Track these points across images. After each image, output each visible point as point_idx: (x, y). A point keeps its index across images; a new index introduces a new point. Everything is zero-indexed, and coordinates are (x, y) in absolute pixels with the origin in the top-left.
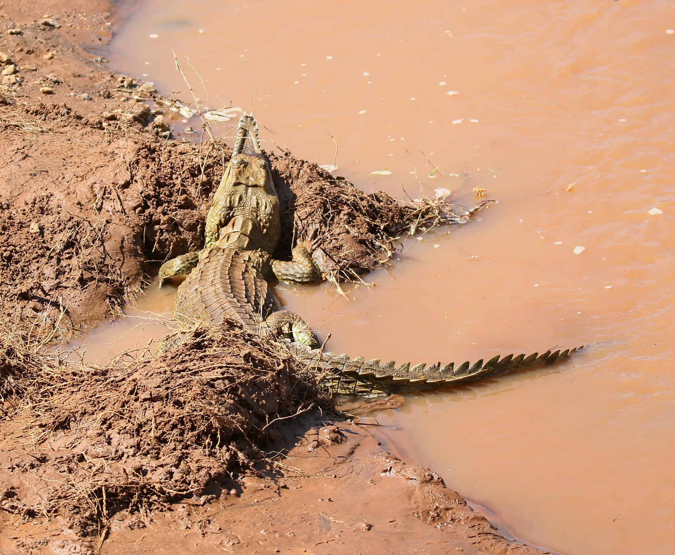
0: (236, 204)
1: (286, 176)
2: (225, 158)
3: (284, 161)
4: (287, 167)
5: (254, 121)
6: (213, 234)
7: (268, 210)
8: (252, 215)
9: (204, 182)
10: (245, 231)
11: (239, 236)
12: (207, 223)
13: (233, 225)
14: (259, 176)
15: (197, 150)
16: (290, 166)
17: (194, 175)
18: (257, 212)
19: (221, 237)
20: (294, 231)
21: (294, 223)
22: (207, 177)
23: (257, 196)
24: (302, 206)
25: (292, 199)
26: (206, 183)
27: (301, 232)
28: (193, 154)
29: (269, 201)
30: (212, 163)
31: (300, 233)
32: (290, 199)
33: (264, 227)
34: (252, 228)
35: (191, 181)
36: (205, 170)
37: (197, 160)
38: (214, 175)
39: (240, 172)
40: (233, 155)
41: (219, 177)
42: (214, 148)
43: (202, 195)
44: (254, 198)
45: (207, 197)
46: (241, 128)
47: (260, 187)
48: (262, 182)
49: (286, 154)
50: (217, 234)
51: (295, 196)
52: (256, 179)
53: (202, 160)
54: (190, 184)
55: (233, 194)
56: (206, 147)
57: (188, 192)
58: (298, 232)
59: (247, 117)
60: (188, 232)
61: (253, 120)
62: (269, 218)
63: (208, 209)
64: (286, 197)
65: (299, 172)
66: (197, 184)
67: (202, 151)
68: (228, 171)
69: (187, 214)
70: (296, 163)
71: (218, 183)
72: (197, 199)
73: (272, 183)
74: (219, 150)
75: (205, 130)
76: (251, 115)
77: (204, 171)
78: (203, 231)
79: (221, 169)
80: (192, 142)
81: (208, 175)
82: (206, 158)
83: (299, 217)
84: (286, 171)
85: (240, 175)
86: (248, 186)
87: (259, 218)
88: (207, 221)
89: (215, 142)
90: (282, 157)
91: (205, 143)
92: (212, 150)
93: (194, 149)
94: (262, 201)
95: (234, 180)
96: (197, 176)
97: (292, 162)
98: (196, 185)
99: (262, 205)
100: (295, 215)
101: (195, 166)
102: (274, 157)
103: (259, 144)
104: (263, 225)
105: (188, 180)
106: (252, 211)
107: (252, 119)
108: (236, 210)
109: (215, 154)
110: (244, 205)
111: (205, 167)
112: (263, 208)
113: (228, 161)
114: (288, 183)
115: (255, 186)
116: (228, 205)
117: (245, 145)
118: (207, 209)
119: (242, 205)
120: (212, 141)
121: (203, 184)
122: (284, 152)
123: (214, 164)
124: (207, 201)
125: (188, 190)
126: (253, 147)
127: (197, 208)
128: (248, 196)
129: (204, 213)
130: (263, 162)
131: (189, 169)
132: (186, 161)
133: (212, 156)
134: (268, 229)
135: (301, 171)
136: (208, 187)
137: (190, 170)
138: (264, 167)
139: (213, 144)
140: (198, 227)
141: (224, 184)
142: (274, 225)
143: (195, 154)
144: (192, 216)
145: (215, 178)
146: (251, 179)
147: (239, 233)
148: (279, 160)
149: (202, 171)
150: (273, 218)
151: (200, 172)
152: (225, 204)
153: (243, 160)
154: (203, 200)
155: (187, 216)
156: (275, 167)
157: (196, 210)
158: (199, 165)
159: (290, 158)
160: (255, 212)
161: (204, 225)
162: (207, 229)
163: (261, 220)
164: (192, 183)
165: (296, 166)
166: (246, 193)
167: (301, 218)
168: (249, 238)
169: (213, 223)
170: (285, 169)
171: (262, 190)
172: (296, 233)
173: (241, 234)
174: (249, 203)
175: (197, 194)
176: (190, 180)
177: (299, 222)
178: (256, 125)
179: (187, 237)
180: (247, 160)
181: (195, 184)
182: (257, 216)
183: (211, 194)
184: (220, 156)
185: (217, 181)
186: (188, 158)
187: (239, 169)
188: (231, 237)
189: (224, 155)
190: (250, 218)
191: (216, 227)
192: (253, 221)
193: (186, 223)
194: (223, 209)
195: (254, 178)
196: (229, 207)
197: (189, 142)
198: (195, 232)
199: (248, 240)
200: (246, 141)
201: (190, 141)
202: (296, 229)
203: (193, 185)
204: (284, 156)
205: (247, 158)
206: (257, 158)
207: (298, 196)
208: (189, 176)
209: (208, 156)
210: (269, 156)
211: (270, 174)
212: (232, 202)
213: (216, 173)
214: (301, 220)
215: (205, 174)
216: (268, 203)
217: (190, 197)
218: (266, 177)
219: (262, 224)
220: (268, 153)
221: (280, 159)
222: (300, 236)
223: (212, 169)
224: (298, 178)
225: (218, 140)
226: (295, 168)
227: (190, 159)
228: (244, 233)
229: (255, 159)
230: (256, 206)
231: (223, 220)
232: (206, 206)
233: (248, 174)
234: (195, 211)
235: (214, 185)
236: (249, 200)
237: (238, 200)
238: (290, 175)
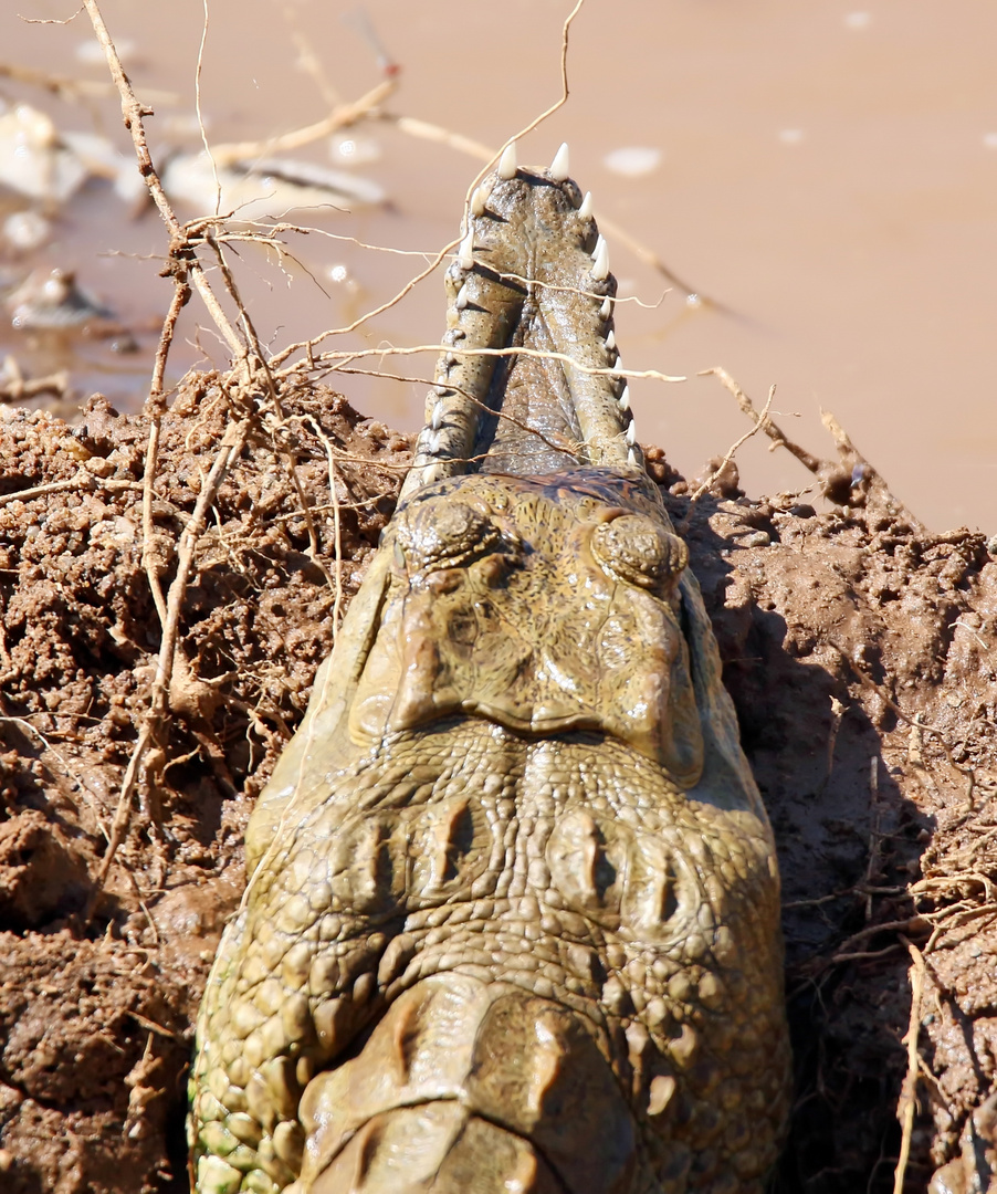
0: (429, 880)
1: (845, 663)
2: (348, 518)
3: (824, 547)
4: (851, 593)
5: (584, 210)
6: (259, 1126)
7: (691, 925)
8: (560, 962)
9: (183, 713)
10: (505, 1090)
11: (459, 1137)
12: (203, 1043)
13: (408, 1043)
14: (617, 655)
15: (122, 457)
16: (876, 582)
17: (97, 658)
18: (595, 944)
19: (314, 1153)
20: (906, 1111)
21: (911, 1039)
22: (205, 671)
23: (594, 816)
24: (968, 905)
25: (888, 846)
26: (194, 723)
27: (966, 1114)
28: (90, 488)
29: (696, 850)
30: (247, 556)
31: (957, 1127)
32: (875, 848)
33: (655, 1060)
34: (564, 1070)
35: (77, 702)
36: (187, 618)
37: (119, 533)
38: (258, 654)
39: (459, 623)
40: (410, 488)
41: (300, 670)
42: (256, 436)
43: (160, 815)
44: (575, 827)
45: (206, 830)
46: (476, 269)
47: (623, 739)
48: (636, 703)
49: (840, 491)
50: (284, 1128)
51: (913, 829)
52: (592, 672)
53: (161, 535)
54: (64, 727)
55: (405, 802)
56: (199, 430)
57: (51, 794)
58: (943, 1119)
59: (526, 179)
60: (49, 1116)
61: (573, 202)
62: (693, 990)
63: (210, 928)
64: (844, 834)
65: (946, 635)
66: (125, 731)
67: (160, 467)
68: (367, 617)
69: (46, 968)
70: (917, 561)
71: (290, 715)
72: (127, 849)
73: (721, 708)
74: (303, 458)
75: (186, 295)
76: (558, 167)
77: (182, 627)
78: (172, 1108)
79: (314, 608)
80: (78, 396)
81: (209, 659)
82: (193, 521)
83: (948, 996)
84: (841, 622)
85: (465, 648)
86: (521, 735)
87: (611, 992)
88: (200, 1029)
89: (271, 388)
90: (807, 512)
91: (184, 401)
92: (245, 453)
93: (102, 448)
94: (634, 856)
95: (411, 690)
96: (117, 661)
97: (889, 548)
98: (113, 736)
99: (637, 882)
100: (917, 977)
101: (106, 583)
102: (744, 511)
103: (625, 401)
104: (650, 1046)
105: (50, 697)
106: (558, 931)
107: (566, 196)
108: (423, 927)
109: (263, 485)
110: (492, 885)
111: (188, 593)
112: (647, 909)
113: (372, 539)
114: (856, 719)
115: (582, 732)
116: (367, 886)
117: (509, 409)
118: (202, 932)
119: (478, 886)
120: (244, 378)
121: (175, 728)
122: (826, 475)
123: (263, 565)
124: (204, 863)
125: (49, 776)
126: (570, 424)
127: (121, 918)
128: (525, 812)
129: (179, 958)
130: (644, 536)
131: (57, 605)
132: (37, 540)
133: (246, 502)
134: (691, 1079)
135: (965, 625)
136: (215, 752)
137: (68, 617)
138: (659, 580)
139: (249, 404)
140: (134, 1077)
141: (330, 720)
142: (738, 1046)
143: (110, 483)
144: (87, 986)
145: (272, 680)
146: (551, 673)
147: (456, 1112)
148: (786, 535)
149: (168, 623)
150: (728, 992)
151: (145, 631)
152: (340, 885)
153: (484, 527)
154: (171, 853)
155: (46, 987)
156: (755, 590)
157: (117, 936)
158: (140, 578)
159: (872, 517)
160: (581, 938)
161: (179, 1055)
162: (208, 1092)
163: (627, 1006)
164: (81, 723)
165: (920, 581)
166: (511, 786)
167: (965, 1004)
168: (539, 1151)
169: (253, 1044)
170: (836, 610)
171: (637, 763)
172: (924, 1121)
173: (475, 1114)
174: (536, 868)
175: (123, 806)
176: (71, 696)
177: (948, 1036)
178: (601, 244)
179: (45, 1158)
180: (516, 523)
181: (105, 725)
182: (600, 973)
183: (233, 811)
184: (311, 502)
185: (284, 701)
186: (52, 519)
187: (455, 600)
188: (391, 1149)
189: (338, 490)
190: (541, 985)
191: (275, 1067)
192: (568, 1008)
193: (32, 1045)
194: (328, 924)
195: (575, 672)
196: (370, 908)
197: (54, 392)
198: (104, 1118)
199: (526, 1164)
200: (518, 373)
201: (60, 380)
202: (924, 1090)
203: (92, 735)
204: (824, 507)
205: (520, 504)
206: (602, 511)
207: (943, 819)
208: (63, 661)
209: (213, 499)
210: (708, 504)
211: (708, 640)
212: (400, 866)
213: (274, 643)
214: (966, 1022)
215: (190, 649)
216: (683, 866)
217: (71, 831)
218: (671, 662)
219: (636, 1039)
220: (698, 479)
221: (789, 525)
222: (954, 1152)
223: (240, 610)
224: (937, 681)
225: (289, 374)
226: (910, 602)
227: (66, 529)
228: (496, 1107)
229: (580, 517)
230: (586, 889)
231: (326, 1012)
232: (194, 901)
233: (520, 635)
234: (105, 944)
235: (260, 739)
236: (533, 848)
237: (443, 846)
238: (873, 654)
